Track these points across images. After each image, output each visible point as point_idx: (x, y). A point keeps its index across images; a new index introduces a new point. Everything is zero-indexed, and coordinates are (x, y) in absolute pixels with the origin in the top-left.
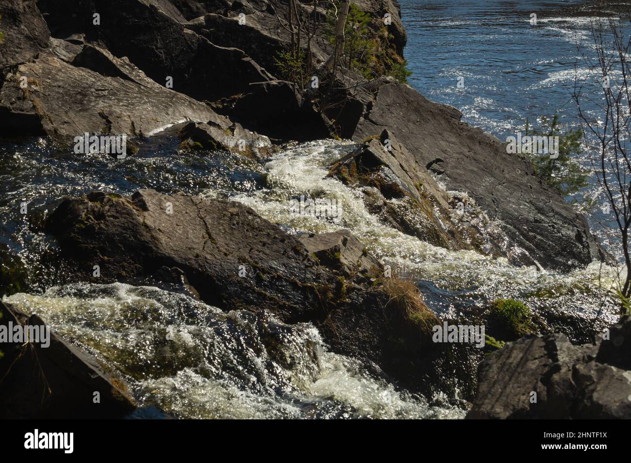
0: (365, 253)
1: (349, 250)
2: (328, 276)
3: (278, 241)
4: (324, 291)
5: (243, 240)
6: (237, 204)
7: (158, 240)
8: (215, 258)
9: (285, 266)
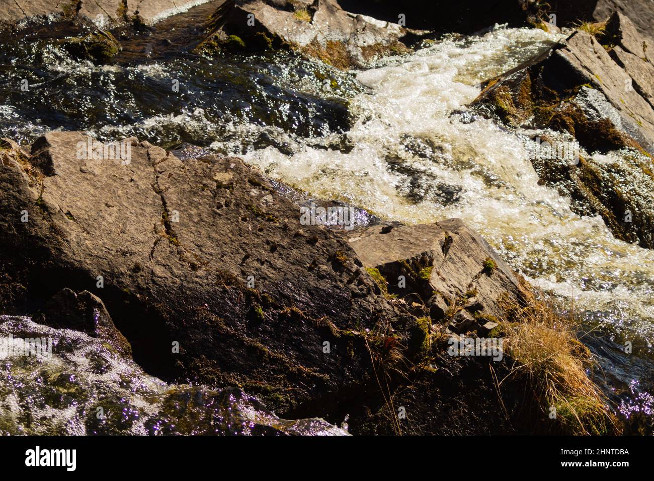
0: (487, 270)
1: (454, 263)
2: (397, 315)
3: (303, 241)
4: (385, 348)
5: (234, 238)
6: (233, 165)
7: (62, 235)
8: (172, 273)
9: (310, 294)
